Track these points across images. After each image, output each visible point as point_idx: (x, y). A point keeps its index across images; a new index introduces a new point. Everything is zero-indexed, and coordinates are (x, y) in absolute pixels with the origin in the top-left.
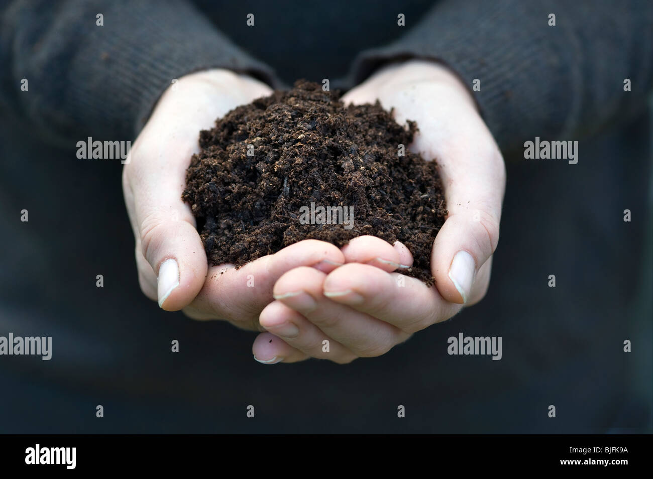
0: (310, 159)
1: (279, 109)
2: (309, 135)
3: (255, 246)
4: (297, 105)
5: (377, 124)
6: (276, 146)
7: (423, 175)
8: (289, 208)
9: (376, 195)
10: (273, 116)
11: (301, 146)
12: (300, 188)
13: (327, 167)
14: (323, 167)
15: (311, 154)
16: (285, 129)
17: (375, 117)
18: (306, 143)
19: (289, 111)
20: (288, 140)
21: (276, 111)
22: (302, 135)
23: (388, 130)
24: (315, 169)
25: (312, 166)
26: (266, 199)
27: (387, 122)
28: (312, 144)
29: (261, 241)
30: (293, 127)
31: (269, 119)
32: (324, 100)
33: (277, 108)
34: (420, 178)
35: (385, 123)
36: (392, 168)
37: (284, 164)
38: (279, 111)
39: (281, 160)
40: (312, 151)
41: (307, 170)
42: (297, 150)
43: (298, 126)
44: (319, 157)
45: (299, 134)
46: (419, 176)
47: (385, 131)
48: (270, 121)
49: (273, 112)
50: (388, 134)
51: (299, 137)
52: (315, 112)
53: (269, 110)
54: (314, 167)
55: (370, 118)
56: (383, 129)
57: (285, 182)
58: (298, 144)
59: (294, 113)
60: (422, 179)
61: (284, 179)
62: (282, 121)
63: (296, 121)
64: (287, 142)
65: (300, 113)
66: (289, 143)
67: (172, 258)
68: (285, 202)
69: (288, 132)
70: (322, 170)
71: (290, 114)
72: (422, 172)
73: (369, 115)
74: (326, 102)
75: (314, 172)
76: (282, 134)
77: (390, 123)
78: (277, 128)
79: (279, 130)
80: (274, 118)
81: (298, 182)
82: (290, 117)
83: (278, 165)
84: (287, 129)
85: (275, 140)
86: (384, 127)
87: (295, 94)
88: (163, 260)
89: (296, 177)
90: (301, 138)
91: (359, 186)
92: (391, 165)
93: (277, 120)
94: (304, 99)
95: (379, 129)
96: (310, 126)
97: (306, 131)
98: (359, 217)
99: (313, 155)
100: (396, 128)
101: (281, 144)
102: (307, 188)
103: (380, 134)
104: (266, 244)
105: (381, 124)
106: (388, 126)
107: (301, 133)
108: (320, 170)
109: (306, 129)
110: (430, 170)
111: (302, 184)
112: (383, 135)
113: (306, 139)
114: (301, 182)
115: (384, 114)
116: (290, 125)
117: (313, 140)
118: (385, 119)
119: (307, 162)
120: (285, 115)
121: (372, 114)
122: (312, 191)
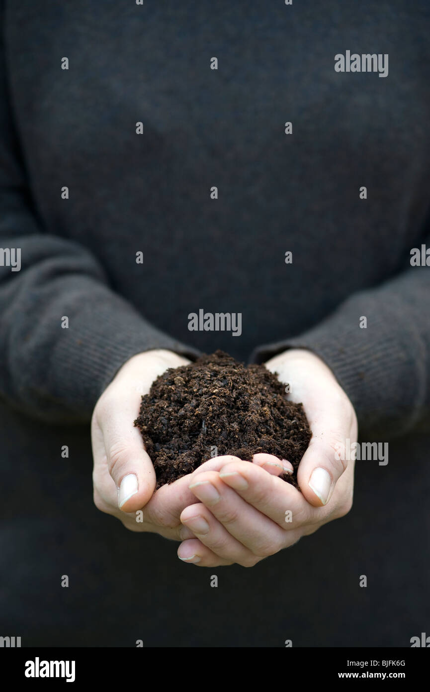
0: (221, 408)
1: (201, 370)
2: (221, 390)
3: (183, 465)
4: (215, 368)
5: (264, 381)
6: (197, 396)
7: (291, 412)
8: (205, 443)
9: (262, 428)
10: (197, 374)
11: (215, 398)
12: (213, 429)
13: (233, 414)
14: (230, 415)
15: (222, 404)
16: (205, 385)
17: (263, 375)
18: (219, 396)
19: (208, 372)
20: (206, 393)
21: (199, 371)
22: (216, 390)
23: (272, 386)
24: (224, 416)
25: (222, 413)
26: (191, 437)
27: (271, 380)
28: (223, 397)
29: (186, 462)
30: (210, 383)
31: (194, 376)
32: (230, 364)
33: (200, 369)
34: (289, 414)
35: (270, 381)
36: (272, 408)
37: (202, 410)
38: (201, 371)
39: (200, 408)
40: (223, 402)
41: (218, 416)
42: (212, 401)
43: (214, 383)
44: (228, 406)
45: (214, 389)
46: (288, 413)
47: (269, 386)
48: (194, 378)
49: (197, 372)
50: (271, 389)
51: (214, 391)
52: (226, 373)
53: (194, 371)
54: (224, 414)
55: (259, 375)
56: (268, 385)
57: (203, 424)
58: (213, 396)
59: (212, 374)
60: (291, 415)
61: (202, 421)
62: (203, 378)
63: (212, 379)
64: (205, 394)
65: (216, 373)
66: (207, 396)
67: (133, 473)
68: (203, 438)
69: (206, 387)
70: (229, 417)
71: (209, 373)
72: (289, 410)
73: (258, 374)
74: (231, 365)
75: (223, 418)
76: (203, 388)
77: (273, 381)
78: (199, 383)
79: (200, 385)
80: (197, 376)
81: (212, 424)
82: (209, 376)
83: (198, 411)
84: (206, 384)
85: (197, 392)
86: (268, 383)
87: (213, 361)
88: (126, 475)
89: (211, 421)
90: (216, 392)
91: (254, 423)
92: (271, 405)
93: (199, 377)
94: (219, 364)
95: (265, 385)
96: (222, 384)
97: (219, 387)
98: (250, 444)
99: (223, 405)
100: (277, 384)
101: (201, 395)
102: (218, 430)
103: (265, 388)
104: (190, 464)
105: (267, 381)
106: (272, 383)
107: (216, 388)
108: (228, 416)
109: (220, 386)
110: (296, 408)
111: (215, 426)
112: (267, 389)
113: (219, 393)
114: (214, 425)
115: (269, 374)
116: (209, 382)
117: (225, 393)
118: (270, 377)
119: (219, 410)
120: (206, 374)
121: (261, 373)
122: (221, 432)
